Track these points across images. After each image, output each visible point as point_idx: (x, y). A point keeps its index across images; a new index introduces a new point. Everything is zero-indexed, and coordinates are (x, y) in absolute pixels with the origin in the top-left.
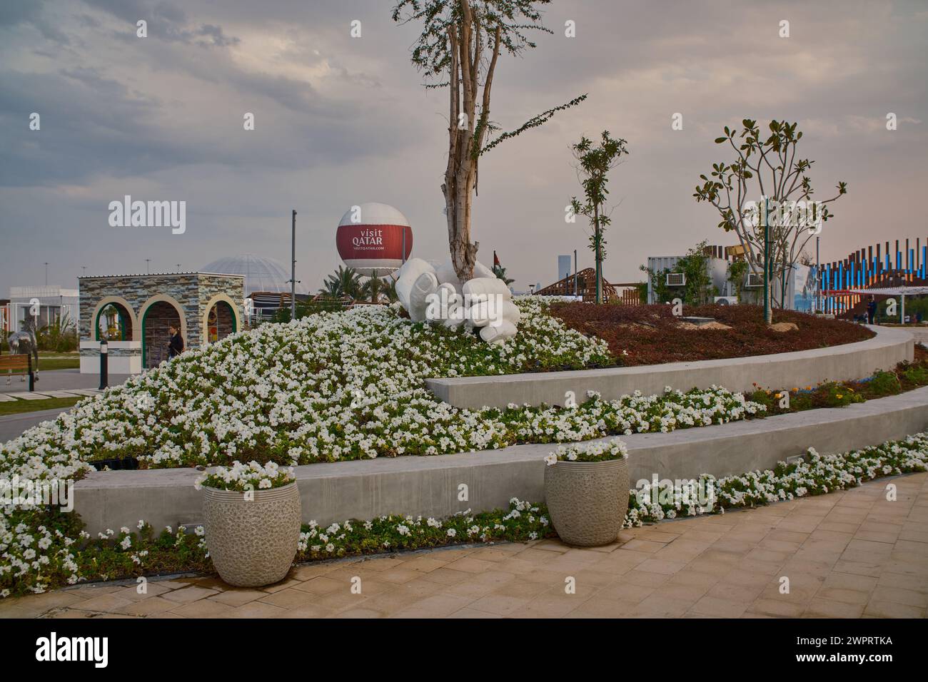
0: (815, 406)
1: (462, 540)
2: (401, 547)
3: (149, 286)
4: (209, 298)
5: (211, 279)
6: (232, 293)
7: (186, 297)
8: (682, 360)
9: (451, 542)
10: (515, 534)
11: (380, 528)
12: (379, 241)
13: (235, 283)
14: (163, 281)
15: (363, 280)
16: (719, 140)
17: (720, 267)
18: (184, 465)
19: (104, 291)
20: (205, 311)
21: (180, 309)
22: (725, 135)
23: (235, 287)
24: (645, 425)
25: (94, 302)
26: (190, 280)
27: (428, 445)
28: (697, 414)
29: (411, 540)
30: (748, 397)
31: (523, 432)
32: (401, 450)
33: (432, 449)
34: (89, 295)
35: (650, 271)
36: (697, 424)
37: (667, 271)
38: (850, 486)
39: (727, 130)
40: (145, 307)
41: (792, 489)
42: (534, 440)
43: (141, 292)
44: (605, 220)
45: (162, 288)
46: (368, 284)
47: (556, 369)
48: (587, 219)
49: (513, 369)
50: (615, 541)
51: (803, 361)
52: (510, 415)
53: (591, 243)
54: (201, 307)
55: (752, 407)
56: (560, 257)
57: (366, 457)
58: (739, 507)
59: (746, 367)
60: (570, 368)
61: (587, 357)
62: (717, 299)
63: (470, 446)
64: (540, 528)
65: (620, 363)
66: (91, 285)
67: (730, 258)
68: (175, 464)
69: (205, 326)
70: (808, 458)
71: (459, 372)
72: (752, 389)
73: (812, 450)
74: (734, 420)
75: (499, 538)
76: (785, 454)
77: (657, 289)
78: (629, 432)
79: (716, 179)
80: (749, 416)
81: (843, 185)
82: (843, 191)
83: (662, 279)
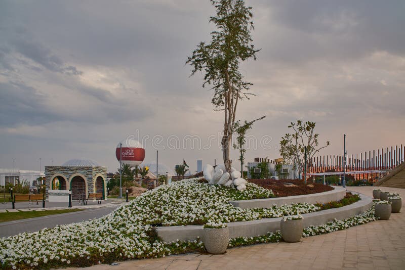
0: (331, 208)
1: (260, 242)
2: (246, 244)
3: (73, 170)
4: (96, 175)
5: (96, 168)
6: (103, 173)
7: (87, 174)
8: (292, 195)
9: (257, 243)
10: (273, 240)
11: (238, 240)
12: (132, 154)
13: (104, 170)
14: (78, 169)
15: (132, 169)
16: (289, 127)
17: (272, 166)
18: (178, 225)
19: (55, 172)
20: (95, 180)
21: (85, 179)
22: (291, 125)
23: (104, 171)
24: (293, 213)
25: (51, 176)
26: (89, 168)
27: (242, 219)
28: (305, 210)
29: (248, 243)
30: (316, 205)
31: (264, 215)
32: (236, 220)
33: (244, 220)
34: (49, 173)
35: (248, 167)
36: (305, 213)
37: (254, 167)
38: (348, 228)
39: (292, 123)
40: (71, 178)
41: (334, 228)
42: (267, 217)
43: (70, 172)
44: (244, 151)
45: (78, 171)
46: (134, 170)
47: (261, 198)
48: (238, 151)
49: (250, 198)
50: (299, 241)
51: (324, 195)
52: (261, 210)
53: (239, 158)
54: (93, 178)
55: (317, 208)
56: (198, 161)
57: (227, 222)
58: (324, 233)
59: (311, 197)
60: (265, 198)
61: (269, 195)
62: (271, 177)
63: (253, 219)
64: (279, 239)
65: (277, 196)
66: (50, 169)
67: (275, 163)
68: (176, 225)
69: (94, 185)
70: (334, 221)
71: (235, 199)
72: (316, 203)
73: (335, 219)
74: (314, 211)
75: (269, 242)
76: (329, 220)
77: (251, 174)
78: (289, 215)
79: (286, 139)
80: (317, 210)
81: (328, 142)
82: (328, 144)
83: (252, 170)
